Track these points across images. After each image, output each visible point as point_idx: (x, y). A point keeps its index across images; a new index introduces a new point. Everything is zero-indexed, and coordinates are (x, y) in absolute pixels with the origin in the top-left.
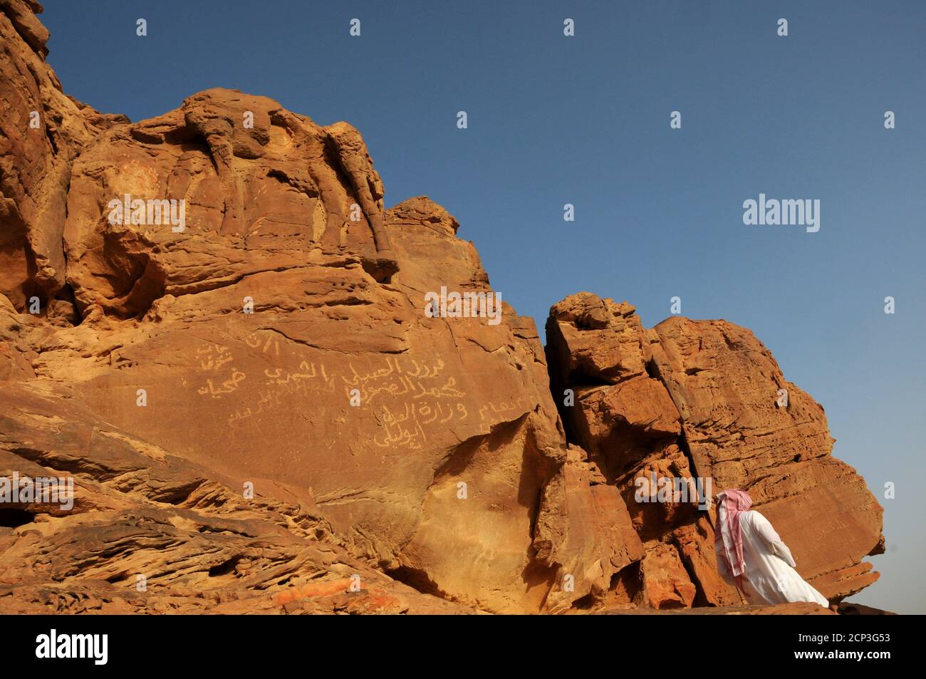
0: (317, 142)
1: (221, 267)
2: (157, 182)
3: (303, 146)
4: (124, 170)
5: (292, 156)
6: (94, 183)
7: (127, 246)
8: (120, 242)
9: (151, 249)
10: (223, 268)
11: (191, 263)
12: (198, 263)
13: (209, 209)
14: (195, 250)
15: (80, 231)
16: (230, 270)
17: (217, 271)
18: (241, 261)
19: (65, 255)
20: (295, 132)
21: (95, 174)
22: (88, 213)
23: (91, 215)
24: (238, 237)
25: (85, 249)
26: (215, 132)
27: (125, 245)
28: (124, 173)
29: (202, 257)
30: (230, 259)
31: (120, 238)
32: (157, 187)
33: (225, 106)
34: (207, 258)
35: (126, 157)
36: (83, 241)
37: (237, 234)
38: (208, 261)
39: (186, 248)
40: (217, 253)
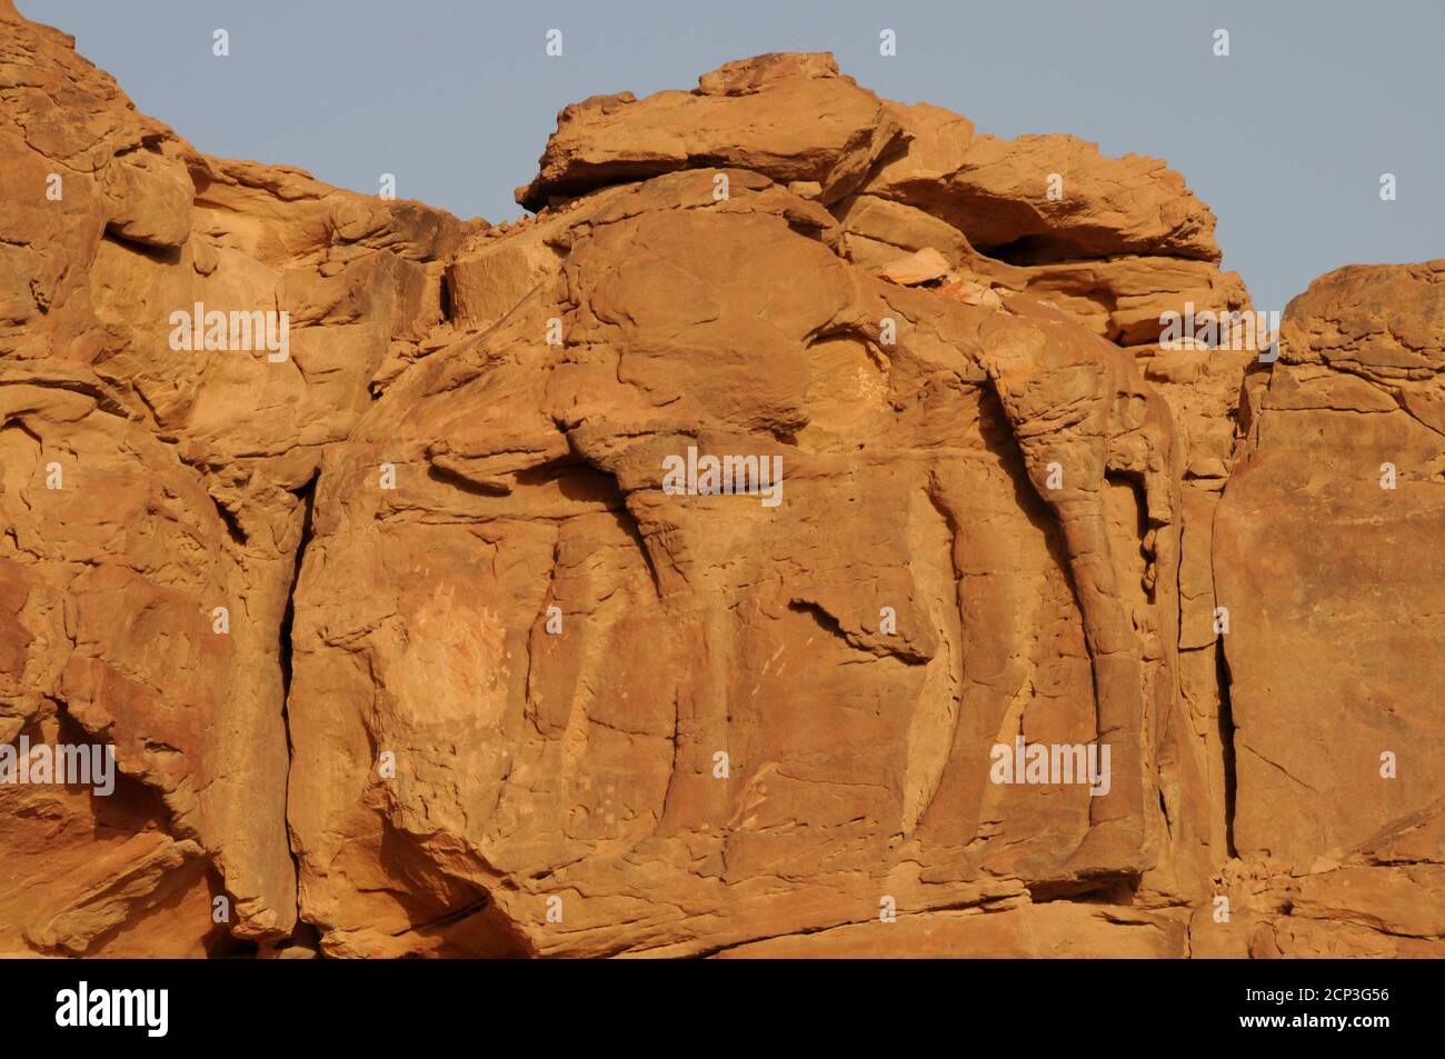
0: (956, 393)
1: (664, 928)
2: (504, 661)
3: (914, 407)
4: (419, 631)
5: (879, 450)
6: (347, 660)
7: (440, 858)
8: (424, 849)
9: (498, 881)
10: (670, 931)
11: (594, 921)
12: (607, 920)
13: (636, 738)
14: (601, 891)
15: (326, 796)
16: (686, 932)
17: (652, 936)
18: (713, 912)
19: (296, 859)
20: (890, 357)
21: (349, 643)
22: (340, 738)
23: (346, 742)
24: (706, 832)
25: (340, 841)
26: (648, 485)
27: (435, 856)
28: (420, 639)
29: (618, 905)
30: (685, 908)
31: (424, 841)
32: (503, 676)
33: (676, 351)
34: (629, 906)
35: (421, 576)
36: (335, 825)
37: (705, 827)
38: (632, 915)
39: (578, 884)
40: (654, 893)
